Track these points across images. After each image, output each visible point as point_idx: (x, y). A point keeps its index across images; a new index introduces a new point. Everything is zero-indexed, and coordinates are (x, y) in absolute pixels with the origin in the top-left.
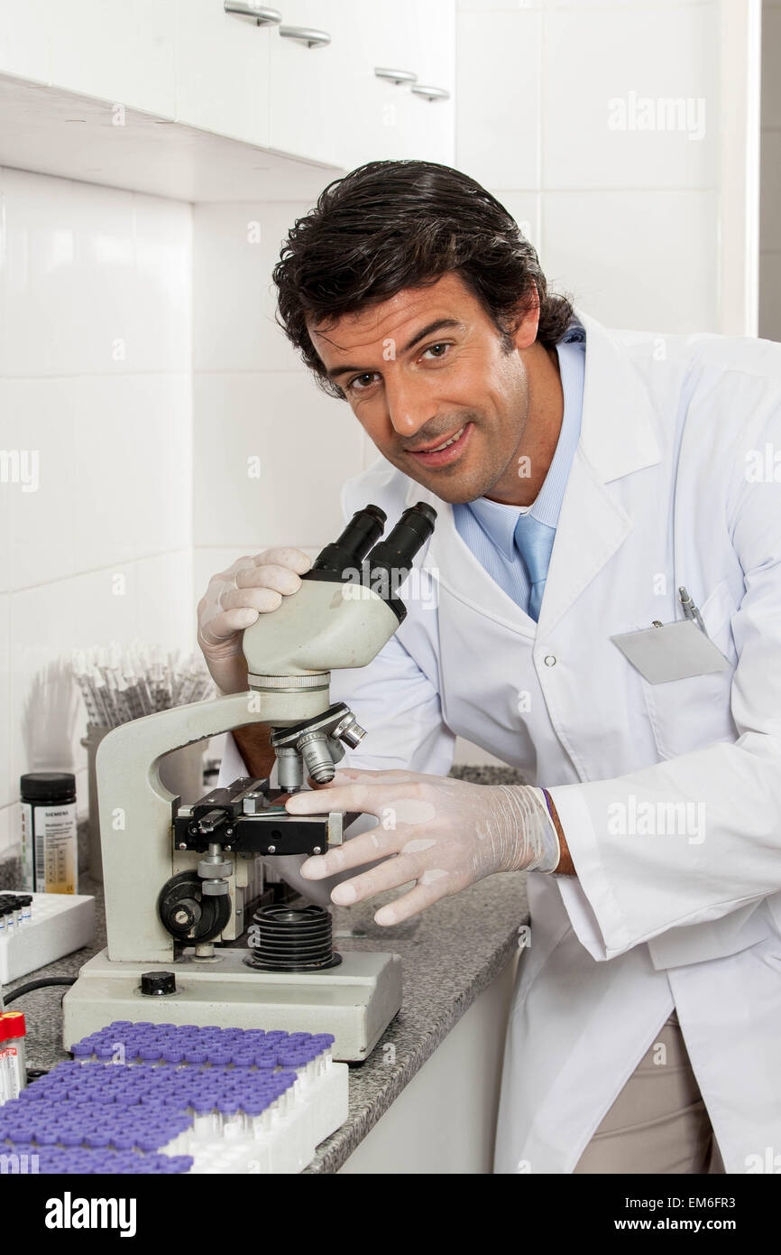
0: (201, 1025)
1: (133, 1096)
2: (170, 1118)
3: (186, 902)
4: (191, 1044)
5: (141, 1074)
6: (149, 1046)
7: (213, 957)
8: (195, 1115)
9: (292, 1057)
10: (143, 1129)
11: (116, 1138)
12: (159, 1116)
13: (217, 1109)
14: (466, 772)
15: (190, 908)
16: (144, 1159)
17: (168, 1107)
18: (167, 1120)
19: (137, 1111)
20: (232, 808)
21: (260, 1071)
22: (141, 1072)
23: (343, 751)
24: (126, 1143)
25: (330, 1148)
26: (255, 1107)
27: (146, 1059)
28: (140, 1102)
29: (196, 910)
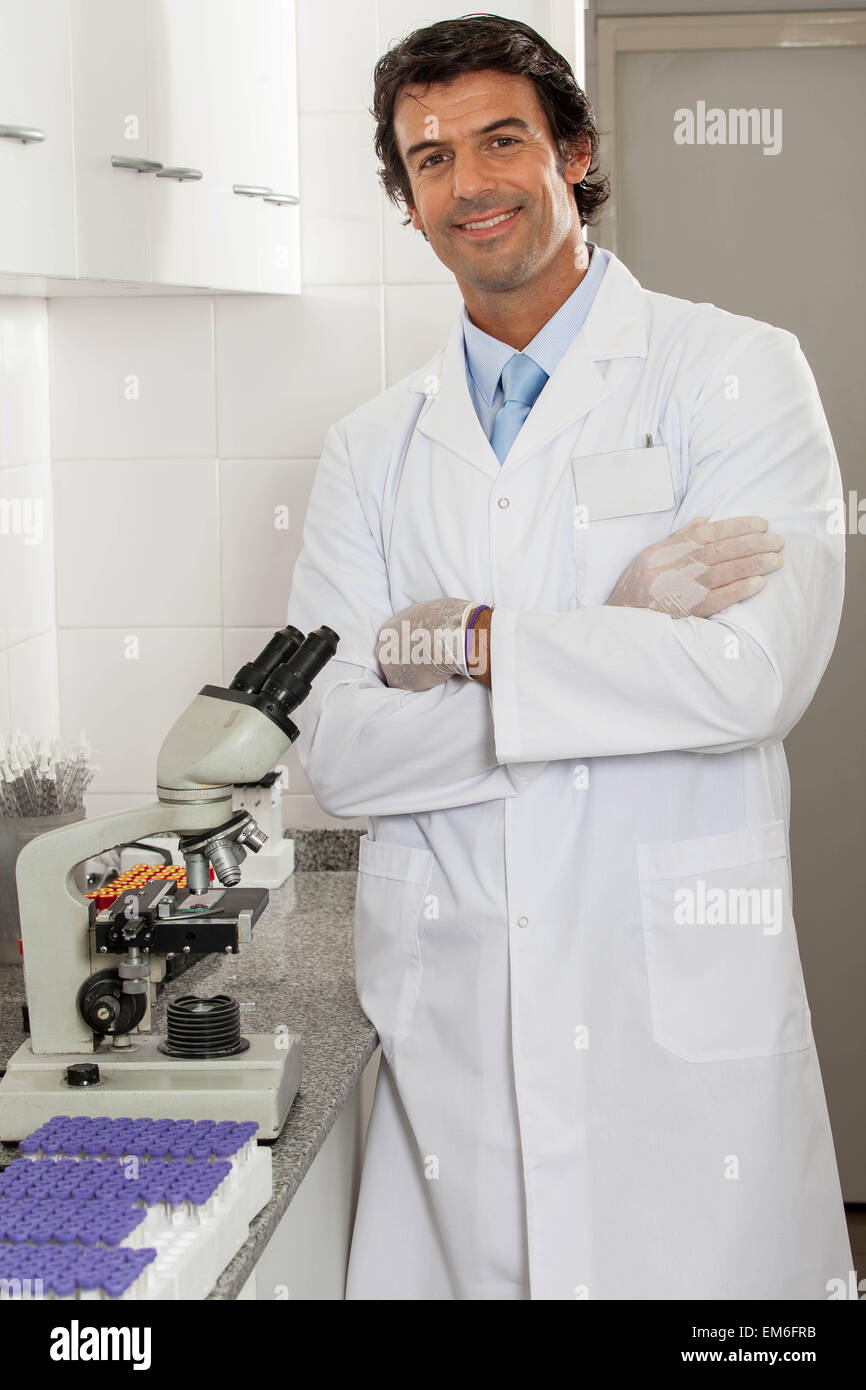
0: (134, 1118)
1: (87, 1191)
2: (126, 1212)
3: (107, 999)
4: (130, 1137)
5: (89, 1169)
6: (91, 1140)
7: (130, 1046)
8: (145, 1206)
9: (225, 1146)
10: (105, 1224)
11: (82, 1234)
12: (115, 1211)
13: (166, 1200)
14: (327, 835)
15: (110, 1004)
16: (112, 1253)
17: (121, 1201)
18: (124, 1214)
19: (94, 1206)
20: (150, 914)
21: (198, 1162)
22: (89, 1167)
23: (244, 854)
24: (92, 1238)
25: (260, 1225)
26: (199, 1197)
27: (89, 1153)
28: (95, 1196)
29: (116, 1007)
